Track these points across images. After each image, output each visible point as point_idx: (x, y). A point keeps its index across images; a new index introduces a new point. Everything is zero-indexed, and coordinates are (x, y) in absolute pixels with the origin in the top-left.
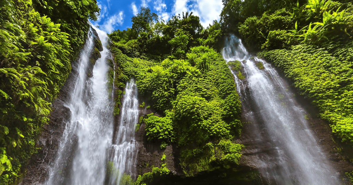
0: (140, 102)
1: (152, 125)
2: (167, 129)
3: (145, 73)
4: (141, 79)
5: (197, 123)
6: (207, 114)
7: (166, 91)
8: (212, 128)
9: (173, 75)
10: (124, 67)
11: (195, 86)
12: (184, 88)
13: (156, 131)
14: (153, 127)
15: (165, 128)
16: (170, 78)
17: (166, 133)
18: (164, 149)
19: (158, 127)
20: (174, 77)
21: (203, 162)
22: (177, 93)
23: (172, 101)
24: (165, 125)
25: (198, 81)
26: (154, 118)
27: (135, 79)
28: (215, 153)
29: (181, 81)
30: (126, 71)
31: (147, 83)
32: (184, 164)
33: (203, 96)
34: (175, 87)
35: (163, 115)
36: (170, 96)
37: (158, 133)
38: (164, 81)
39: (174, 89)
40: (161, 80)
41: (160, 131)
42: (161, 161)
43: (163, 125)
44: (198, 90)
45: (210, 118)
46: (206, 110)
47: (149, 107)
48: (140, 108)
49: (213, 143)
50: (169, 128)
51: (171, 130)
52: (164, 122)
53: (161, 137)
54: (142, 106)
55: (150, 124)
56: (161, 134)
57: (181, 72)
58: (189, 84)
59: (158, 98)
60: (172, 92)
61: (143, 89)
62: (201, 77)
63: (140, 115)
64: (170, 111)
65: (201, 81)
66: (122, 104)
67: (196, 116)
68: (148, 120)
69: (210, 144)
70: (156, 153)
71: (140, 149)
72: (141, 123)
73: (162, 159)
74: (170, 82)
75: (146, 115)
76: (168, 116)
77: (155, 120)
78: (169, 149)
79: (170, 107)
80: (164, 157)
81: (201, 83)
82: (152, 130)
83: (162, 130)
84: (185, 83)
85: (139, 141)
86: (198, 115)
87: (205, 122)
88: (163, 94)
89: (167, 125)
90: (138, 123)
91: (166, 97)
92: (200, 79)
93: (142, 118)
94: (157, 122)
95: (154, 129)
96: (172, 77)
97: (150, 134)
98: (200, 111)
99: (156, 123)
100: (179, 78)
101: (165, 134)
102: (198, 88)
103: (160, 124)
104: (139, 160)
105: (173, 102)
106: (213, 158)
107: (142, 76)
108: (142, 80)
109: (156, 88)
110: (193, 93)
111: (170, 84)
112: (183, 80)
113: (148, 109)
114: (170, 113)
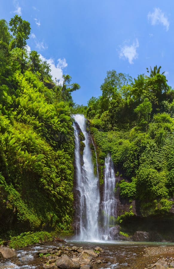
0: (115, 172)
2: (133, 191)
3: (117, 147)
4: (115, 153)
5: (150, 188)
6: (156, 182)
7: (132, 162)
8: (158, 192)
9: (137, 148)
10: (102, 145)
11: (151, 160)
12: (144, 161)
13: (126, 192)
14: (124, 190)
15: (131, 190)
16: (134, 151)
17: (132, 193)
18: (131, 203)
19: (127, 190)
20: (137, 150)
21: (152, 210)
22: (139, 164)
23: (136, 170)
24: (131, 189)
25: (154, 155)
27: (110, 153)
28: (158, 206)
29: (142, 155)
30: (103, 148)
31: (119, 156)
32: (142, 211)
33: (156, 168)
34: (138, 159)
35: (130, 181)
36: (134, 167)
38: (131, 154)
39: (137, 161)
40: (128, 153)
41: (128, 192)
42: (129, 209)
43: (130, 188)
44: (153, 163)
45: (158, 185)
46: (156, 180)
47: (121, 175)
48: (116, 177)
49: (158, 200)
50: (134, 190)
51: (135, 191)
52: (131, 187)
53: (129, 196)
54: (117, 175)
55: (122, 188)
56: (129, 194)
57: (143, 146)
58: (147, 158)
59: (127, 169)
60: (136, 163)
61: (116, 162)
62: (157, 152)
63: (116, 181)
64: (135, 178)
65: (156, 155)
66: (104, 176)
67: (149, 183)
68: (121, 185)
69: (155, 201)
70: (126, 205)
71: (118, 203)
72: (117, 187)
73: (130, 208)
74: (134, 155)
75: (120, 182)
76: (134, 182)
77: (125, 185)
78: (134, 202)
79: (135, 175)
80: (131, 207)
81: (156, 157)
82: (123, 192)
83: (130, 191)
84: (145, 157)
85: (117, 198)
86: (151, 182)
87: (154, 188)
88: (130, 165)
89: (133, 188)
90: (116, 187)
91: (132, 168)
92: (156, 153)
93: (117, 183)
95: (125, 191)
96: (136, 151)
97: (122, 194)
98: (152, 180)
99: (126, 187)
100: (141, 152)
101: (131, 194)
103: (128, 188)
104: (118, 209)
105: (137, 172)
106: (156, 208)
107: (115, 150)
108: (115, 154)
109: (125, 160)
110: (149, 166)
111: (135, 157)
112: (144, 153)
113: (121, 177)
114: (134, 179)
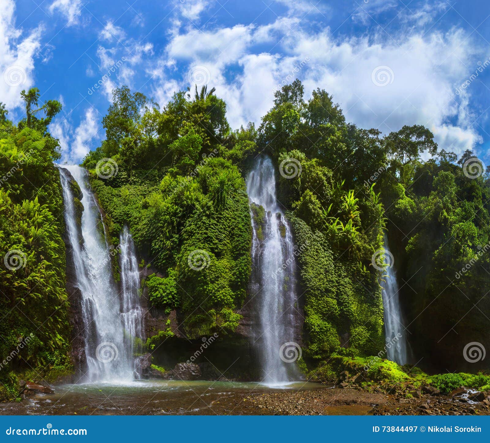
0: (139, 261)
1: (154, 289)
2: (171, 292)
3: (140, 212)
4: (136, 224)
5: (202, 286)
6: (214, 276)
7: (168, 239)
8: (217, 295)
9: (177, 209)
10: (112, 210)
11: (206, 233)
12: (191, 234)
13: (159, 295)
14: (156, 290)
15: (168, 291)
16: (172, 216)
17: (170, 297)
18: (169, 314)
19: (161, 291)
20: (178, 214)
22: (181, 241)
23: (176, 255)
24: (168, 288)
25: (210, 225)
26: (156, 279)
27: (129, 225)
28: (217, 320)
29: (187, 222)
30: (116, 216)
31: (144, 229)
33: (212, 250)
34: (179, 231)
35: (166, 275)
36: (173, 248)
37: (162, 297)
38: (165, 221)
39: (177, 236)
40: (161, 220)
41: (164, 294)
42: (166, 326)
43: (166, 288)
44: (208, 240)
45: (216, 282)
46: (214, 272)
47: (149, 265)
48: (140, 269)
49: (216, 310)
50: (173, 292)
51: (175, 293)
52: (167, 285)
53: (165, 302)
54: (142, 265)
55: (153, 287)
56: (164, 298)
57: (188, 204)
58: (198, 228)
59: (159, 252)
60: (176, 240)
61: (140, 241)
62: (214, 219)
63: (141, 277)
64: (174, 269)
65: (212, 224)
66: (120, 268)
67: (202, 277)
68: (151, 283)
69: (213, 311)
70: (161, 318)
71: (146, 315)
72: (143, 286)
73: (167, 324)
74: (172, 222)
75: (147, 277)
76: (171, 276)
77: (158, 282)
78: (173, 314)
79: (174, 264)
80: (169, 321)
81: (212, 228)
82: (155, 294)
83: (166, 293)
84: (193, 226)
85: (144, 307)
86: (205, 276)
87: (210, 286)
88: (164, 244)
89: (171, 287)
90: (141, 287)
91: (168, 250)
92: (212, 221)
93: (143, 280)
94: (160, 284)
95: (157, 293)
96: (175, 214)
97: (153, 299)
98: (207, 271)
99: (158, 286)
100: (184, 217)
101: (169, 299)
102: (209, 237)
103: (163, 287)
104: (147, 326)
105: (176, 257)
106: (214, 324)
107: (136, 218)
108: (137, 226)
109: (155, 235)
110: (201, 244)
111: (173, 227)
112: (190, 219)
113: (149, 268)
114: (173, 272)
